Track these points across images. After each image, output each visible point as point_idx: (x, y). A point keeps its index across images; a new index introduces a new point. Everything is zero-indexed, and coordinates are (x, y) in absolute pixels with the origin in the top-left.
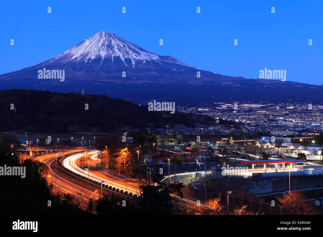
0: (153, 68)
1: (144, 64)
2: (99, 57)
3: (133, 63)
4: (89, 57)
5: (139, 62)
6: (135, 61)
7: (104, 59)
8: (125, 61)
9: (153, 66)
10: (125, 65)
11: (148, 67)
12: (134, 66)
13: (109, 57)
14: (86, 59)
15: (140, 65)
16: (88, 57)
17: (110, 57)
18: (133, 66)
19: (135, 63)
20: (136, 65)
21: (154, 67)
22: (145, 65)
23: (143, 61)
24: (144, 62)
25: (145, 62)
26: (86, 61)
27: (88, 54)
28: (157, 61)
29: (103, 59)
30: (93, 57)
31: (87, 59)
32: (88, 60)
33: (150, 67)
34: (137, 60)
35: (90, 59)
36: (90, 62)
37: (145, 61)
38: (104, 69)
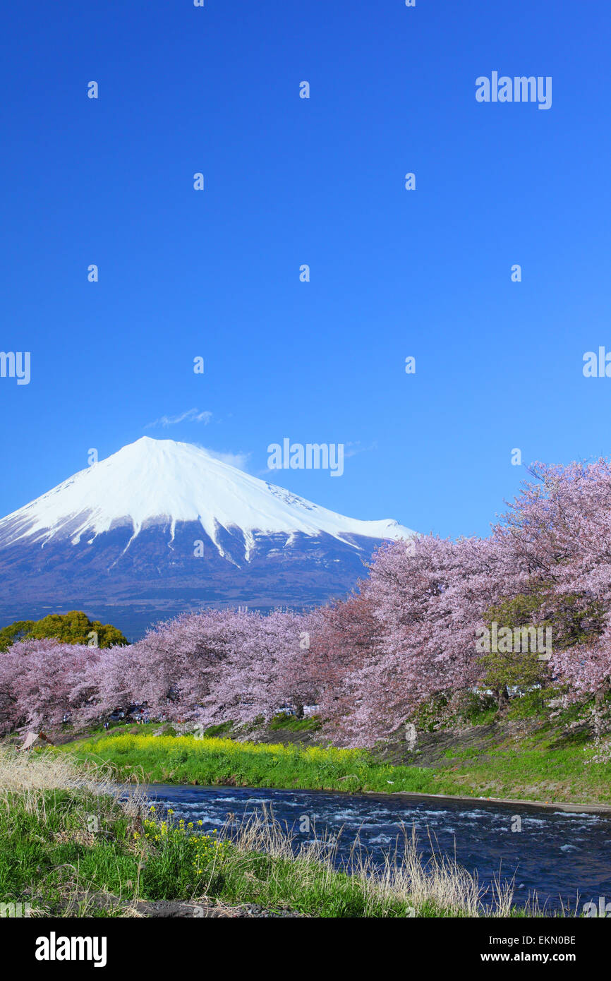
0: (321, 559)
1: (290, 547)
2: (123, 523)
3: (250, 544)
4: (87, 527)
5: (271, 539)
6: (255, 537)
7: (142, 533)
8: (217, 538)
9: (322, 555)
10: (217, 550)
11: (304, 557)
12: (251, 556)
13: (161, 522)
14: (78, 532)
15: (274, 550)
16: (84, 527)
17: (163, 525)
18: (247, 556)
19: (257, 543)
20: (259, 551)
21: (324, 557)
22: (292, 551)
23: (286, 536)
24: (290, 541)
25: (294, 540)
26: (76, 541)
27: (87, 517)
28: (340, 536)
29: (136, 535)
30: (102, 527)
31: (81, 533)
32: (82, 537)
33: (309, 557)
34: (266, 534)
35: (88, 535)
36: (90, 542)
37: (292, 537)
38: (135, 565)
